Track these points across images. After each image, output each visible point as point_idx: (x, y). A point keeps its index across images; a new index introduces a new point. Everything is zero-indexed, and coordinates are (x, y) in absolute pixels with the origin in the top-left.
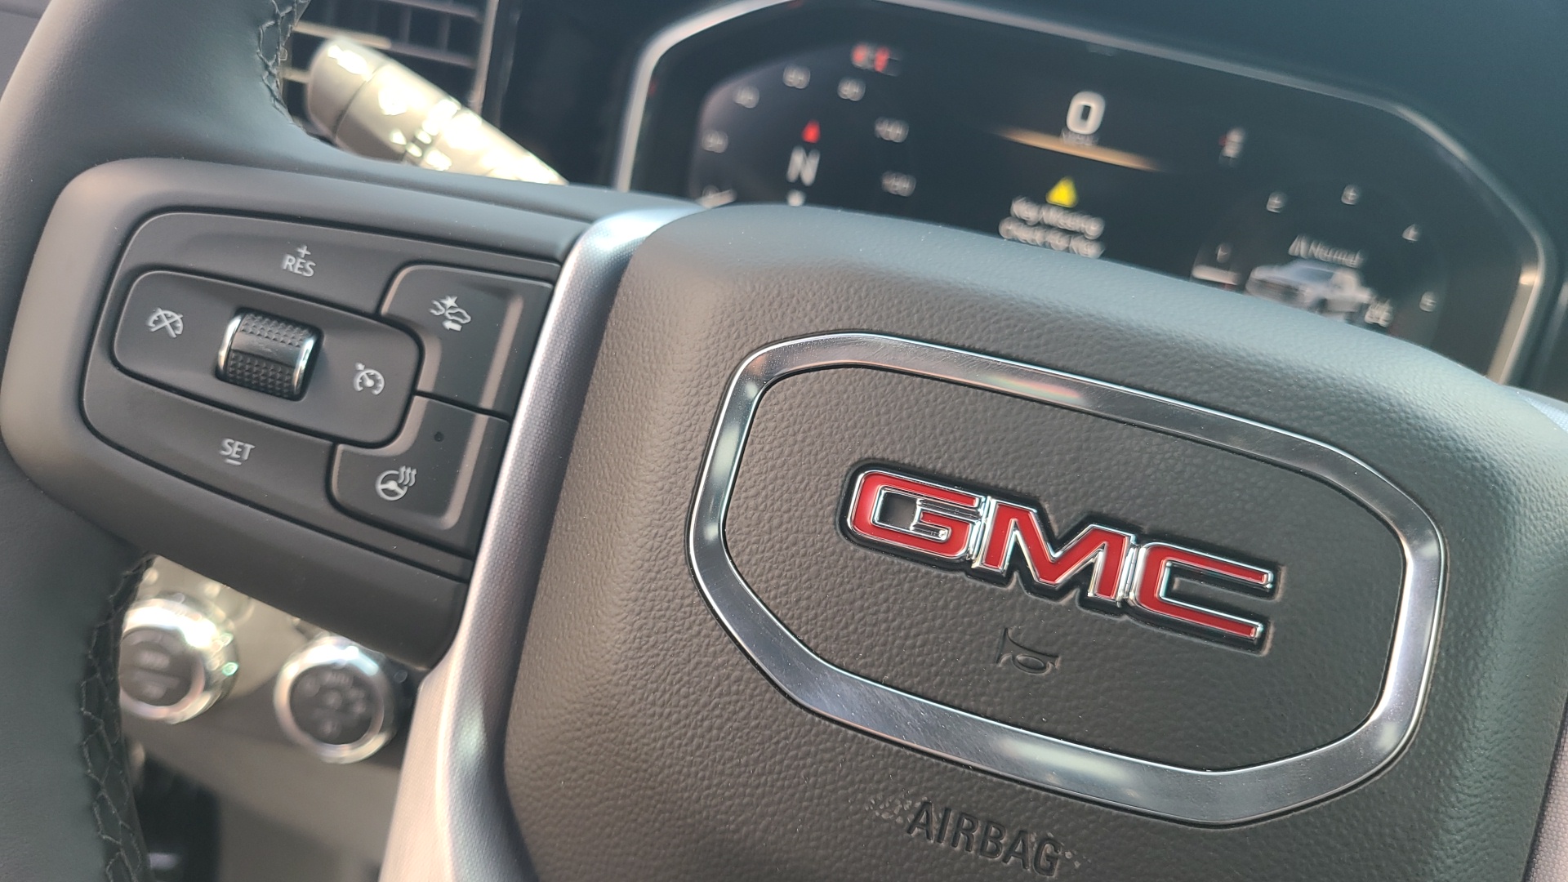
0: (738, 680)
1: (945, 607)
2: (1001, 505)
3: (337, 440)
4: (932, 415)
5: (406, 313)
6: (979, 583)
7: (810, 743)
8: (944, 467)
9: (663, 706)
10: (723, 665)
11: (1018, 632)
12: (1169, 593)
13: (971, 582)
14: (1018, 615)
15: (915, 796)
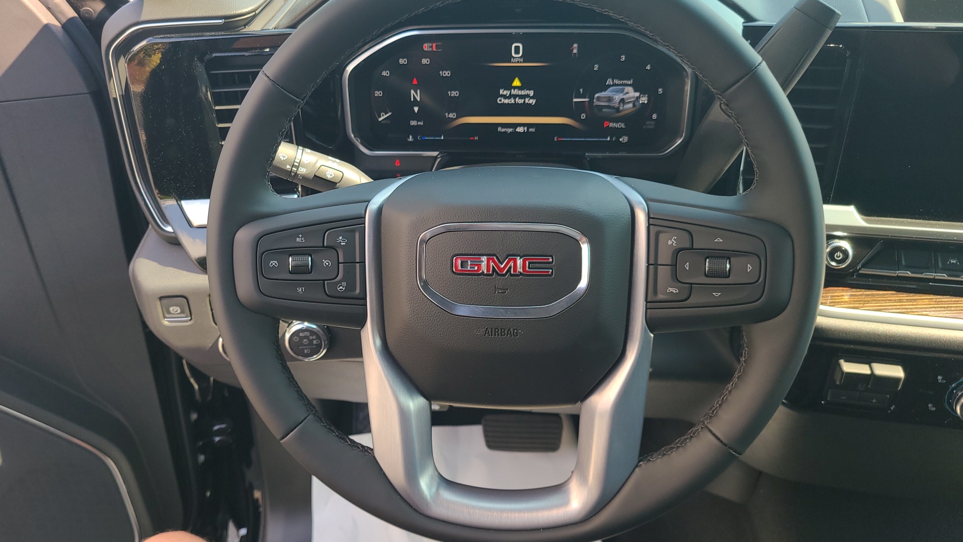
0: (438, 313)
1: (481, 284)
2: (488, 258)
3: (324, 280)
4: (467, 240)
5: (331, 244)
6: (487, 277)
7: (458, 322)
8: (473, 252)
9: (423, 323)
10: (434, 310)
11: (498, 286)
12: (529, 268)
13: (485, 277)
14: (497, 282)
15: (484, 328)
